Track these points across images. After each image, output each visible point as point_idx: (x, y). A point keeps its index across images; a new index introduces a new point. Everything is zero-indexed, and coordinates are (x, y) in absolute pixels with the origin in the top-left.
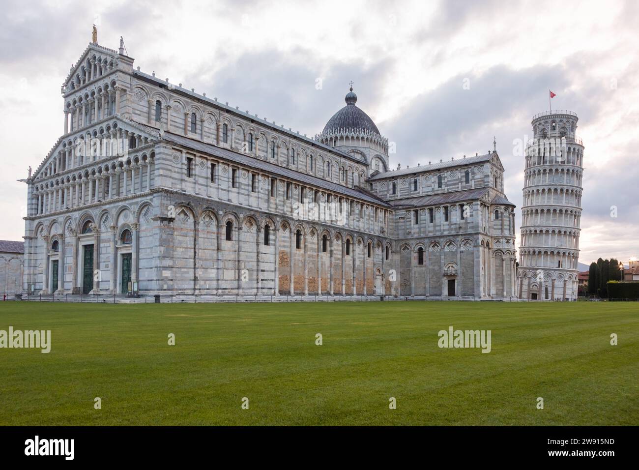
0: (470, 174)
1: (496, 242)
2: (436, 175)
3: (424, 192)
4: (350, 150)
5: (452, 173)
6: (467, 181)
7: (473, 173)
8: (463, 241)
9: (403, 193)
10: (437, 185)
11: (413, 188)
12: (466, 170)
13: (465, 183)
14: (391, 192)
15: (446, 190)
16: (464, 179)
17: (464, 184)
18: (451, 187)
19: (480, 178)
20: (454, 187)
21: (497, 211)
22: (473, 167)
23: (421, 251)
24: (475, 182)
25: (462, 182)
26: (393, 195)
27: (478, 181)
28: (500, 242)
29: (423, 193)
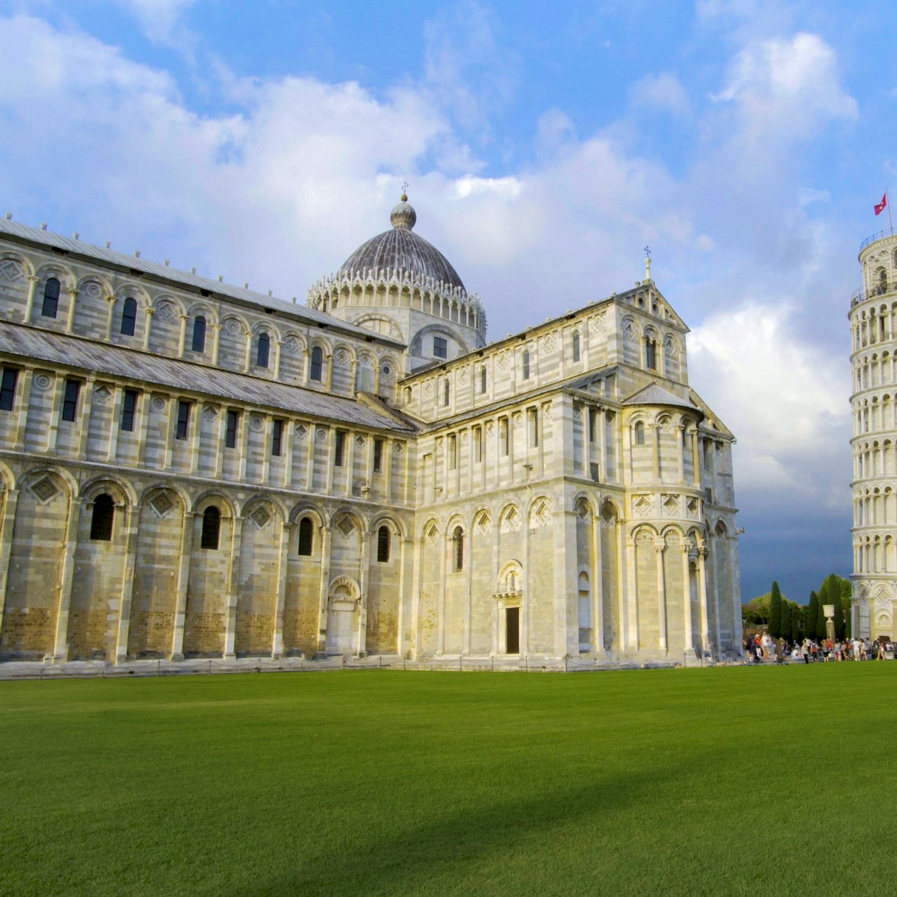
0: (581, 337)
1: (639, 505)
2: (519, 350)
3: (498, 394)
4: (362, 314)
5: (547, 342)
6: (576, 357)
7: (587, 334)
8: (534, 503)
9: (461, 400)
10: (520, 374)
11: (479, 388)
12: (573, 329)
13: (572, 361)
14: (442, 402)
15: (536, 383)
16: (570, 352)
17: (570, 363)
18: (546, 374)
19: (600, 345)
20: (550, 373)
21: (639, 424)
22: (584, 319)
23: (459, 536)
24: (590, 355)
25: (564, 360)
26: (445, 408)
27: (597, 353)
28: (648, 504)
29: (494, 396)
